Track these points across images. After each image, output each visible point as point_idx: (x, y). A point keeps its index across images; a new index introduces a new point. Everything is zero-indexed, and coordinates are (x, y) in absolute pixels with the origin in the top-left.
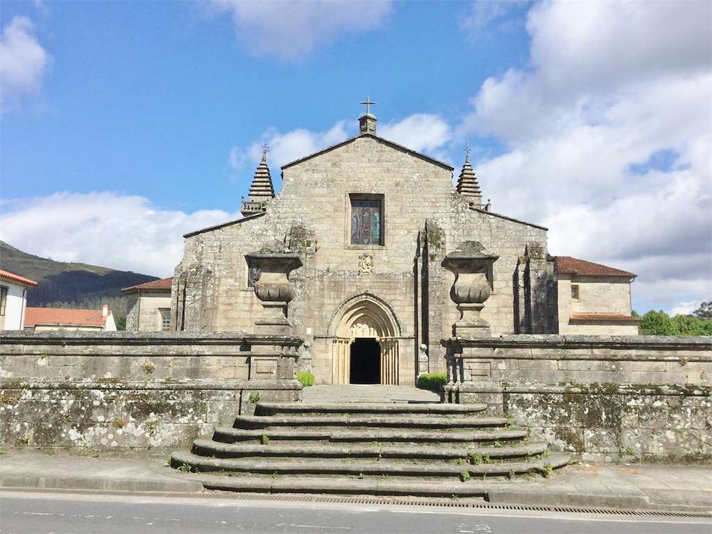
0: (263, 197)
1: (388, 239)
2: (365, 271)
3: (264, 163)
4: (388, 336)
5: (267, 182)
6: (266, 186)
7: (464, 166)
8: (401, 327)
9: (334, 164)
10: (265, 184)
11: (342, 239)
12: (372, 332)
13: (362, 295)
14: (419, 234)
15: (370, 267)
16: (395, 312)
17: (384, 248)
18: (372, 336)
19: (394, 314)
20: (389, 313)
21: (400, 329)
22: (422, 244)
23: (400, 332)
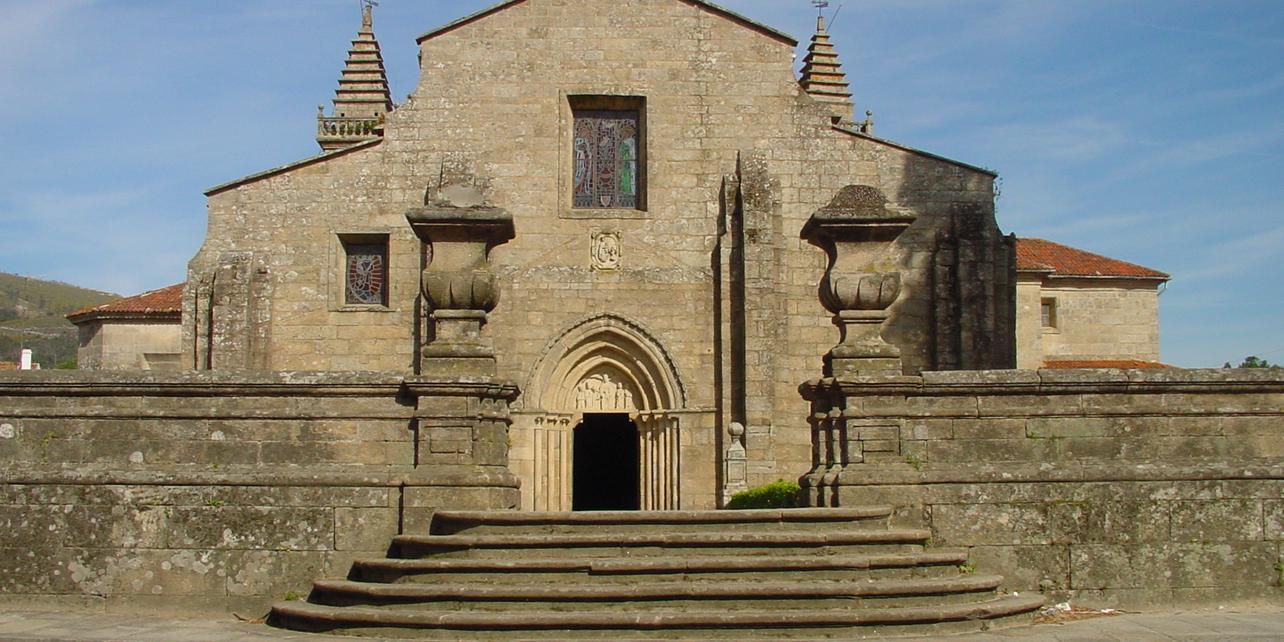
0: (365, 106)
1: (653, 194)
2: (605, 265)
3: (367, 29)
4: (656, 408)
5: (374, 72)
6: (372, 82)
7: (814, 38)
8: (685, 387)
9: (535, 33)
10: (370, 77)
11: (553, 196)
12: (621, 401)
13: (597, 318)
14: (723, 184)
15: (615, 257)
16: (671, 355)
17: (646, 215)
18: (620, 410)
19: (668, 360)
20: (658, 358)
21: (683, 392)
22: (730, 206)
23: (684, 399)
